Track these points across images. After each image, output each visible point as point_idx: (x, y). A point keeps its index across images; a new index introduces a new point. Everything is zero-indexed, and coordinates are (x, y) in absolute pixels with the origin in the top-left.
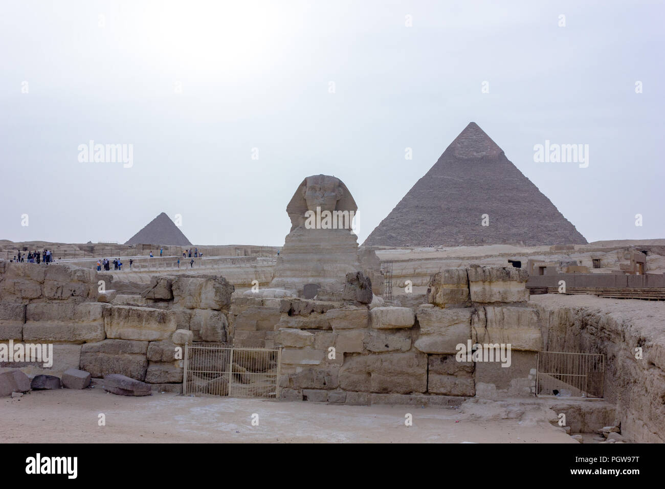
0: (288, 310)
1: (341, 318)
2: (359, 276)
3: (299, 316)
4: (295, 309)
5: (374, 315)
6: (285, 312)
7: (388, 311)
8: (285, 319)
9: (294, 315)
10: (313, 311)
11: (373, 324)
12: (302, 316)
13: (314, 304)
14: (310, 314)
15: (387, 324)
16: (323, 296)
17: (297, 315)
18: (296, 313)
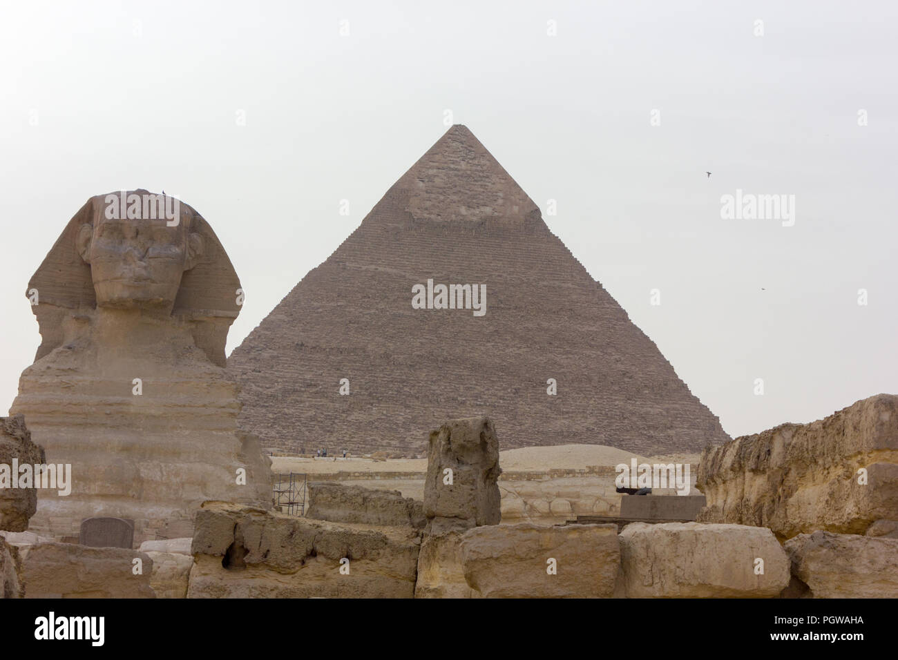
0: (222, 547)
1: (521, 559)
2: (487, 434)
3: (264, 572)
4: (248, 545)
5: (639, 551)
6: (213, 555)
7: (697, 535)
8: (209, 579)
9: (244, 566)
10: (313, 554)
11: (637, 583)
12: (271, 569)
13: (314, 532)
14: (303, 562)
15: (694, 582)
16: (330, 506)
17: (255, 566)
18: (254, 558)
